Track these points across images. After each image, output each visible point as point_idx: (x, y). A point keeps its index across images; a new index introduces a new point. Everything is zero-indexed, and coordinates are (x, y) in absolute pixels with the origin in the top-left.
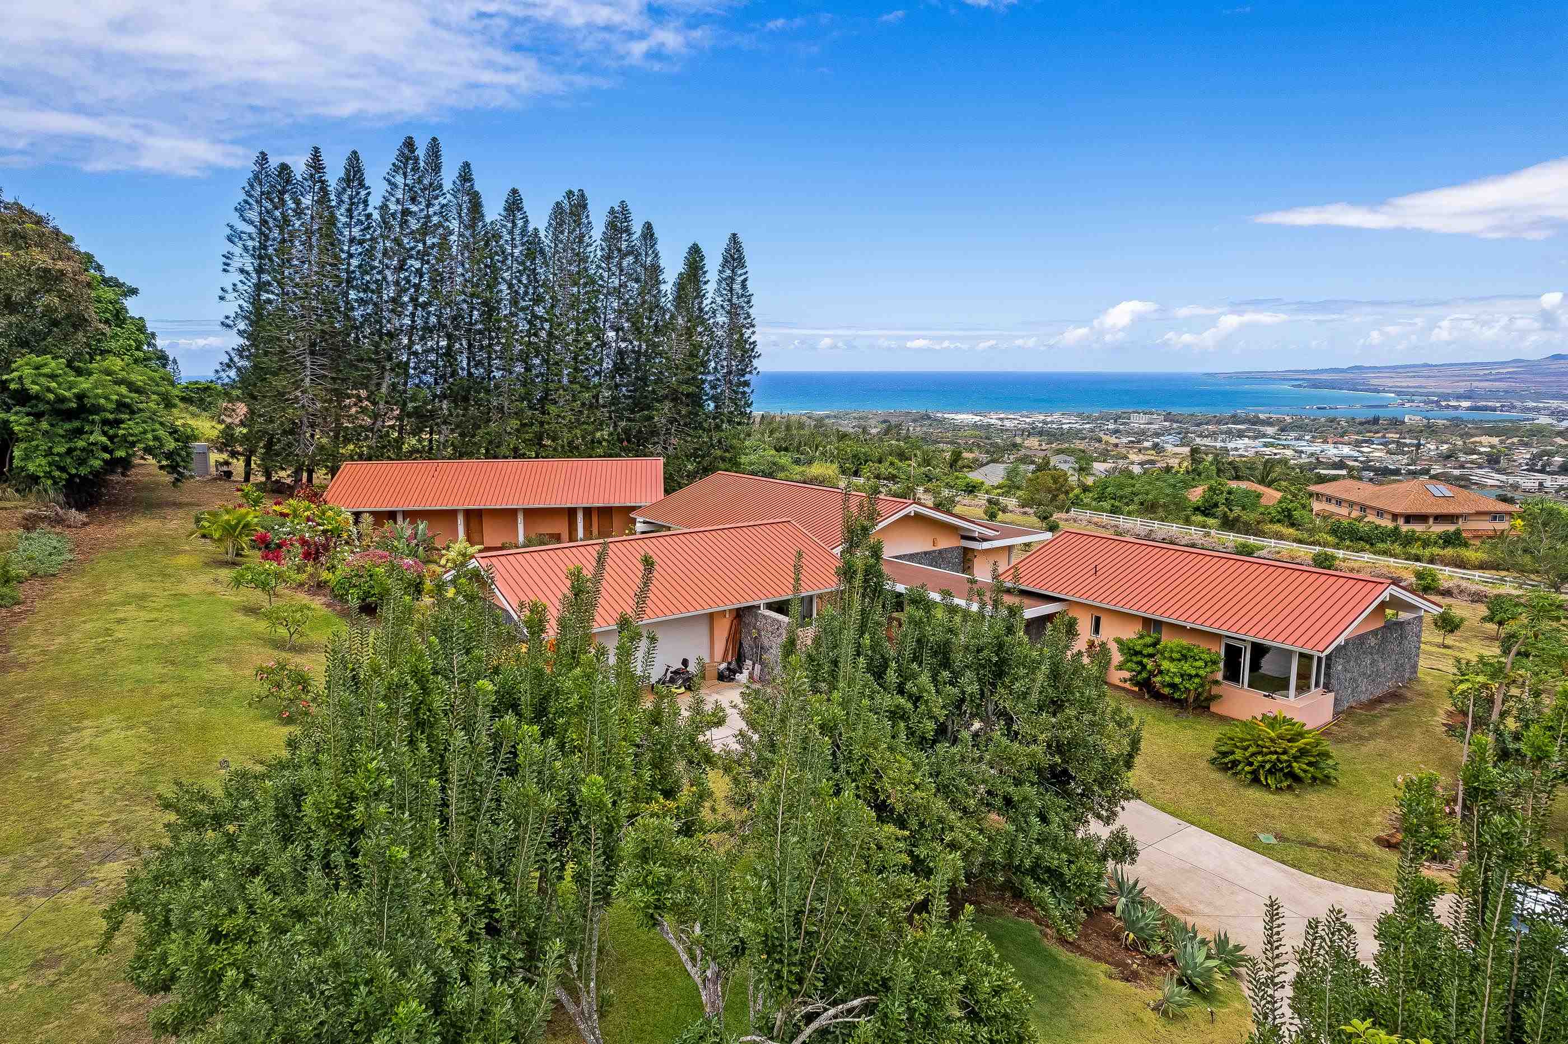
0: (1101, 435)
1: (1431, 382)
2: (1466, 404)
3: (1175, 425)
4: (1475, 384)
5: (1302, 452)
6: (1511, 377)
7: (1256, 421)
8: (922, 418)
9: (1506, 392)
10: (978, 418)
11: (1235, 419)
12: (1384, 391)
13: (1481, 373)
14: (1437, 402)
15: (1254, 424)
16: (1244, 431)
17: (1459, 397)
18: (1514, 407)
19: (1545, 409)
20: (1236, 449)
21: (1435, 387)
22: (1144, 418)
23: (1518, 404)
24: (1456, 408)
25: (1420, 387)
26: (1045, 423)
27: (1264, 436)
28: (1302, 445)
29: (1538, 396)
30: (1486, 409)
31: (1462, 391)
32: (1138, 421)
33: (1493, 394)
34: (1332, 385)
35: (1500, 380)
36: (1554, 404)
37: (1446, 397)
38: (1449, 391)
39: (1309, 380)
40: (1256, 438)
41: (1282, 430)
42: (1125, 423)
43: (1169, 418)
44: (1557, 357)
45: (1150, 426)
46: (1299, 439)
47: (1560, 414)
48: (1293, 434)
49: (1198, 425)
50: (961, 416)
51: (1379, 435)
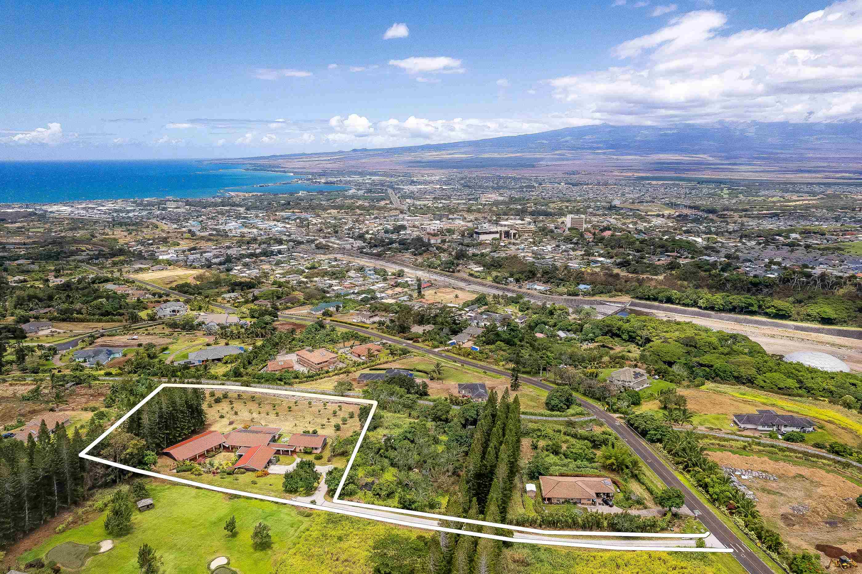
0: (155, 221)
1: (308, 165)
2: (323, 180)
3: (192, 208)
4: (325, 166)
5: (261, 229)
9: (338, 171)
11: (223, 204)
12: (288, 172)
14: (312, 179)
15: (232, 205)
16: (229, 212)
17: (320, 175)
18: (341, 181)
19: (352, 182)
20: (230, 231)
21: (310, 168)
22: (174, 204)
23: (342, 178)
24: (319, 183)
25: (304, 168)
26: (116, 211)
27: (240, 216)
28: (259, 223)
29: (350, 173)
31: (321, 171)
32: (171, 207)
33: (332, 173)
35: (335, 163)
36: (356, 178)
37: (314, 175)
38: (316, 171)
40: (237, 218)
41: (247, 210)
42: (164, 209)
43: (188, 203)
44: (355, 150)
45: (179, 210)
46: (257, 217)
47: (359, 186)
48: (254, 212)
49: (205, 208)
50: (55, 208)
51: (291, 211)
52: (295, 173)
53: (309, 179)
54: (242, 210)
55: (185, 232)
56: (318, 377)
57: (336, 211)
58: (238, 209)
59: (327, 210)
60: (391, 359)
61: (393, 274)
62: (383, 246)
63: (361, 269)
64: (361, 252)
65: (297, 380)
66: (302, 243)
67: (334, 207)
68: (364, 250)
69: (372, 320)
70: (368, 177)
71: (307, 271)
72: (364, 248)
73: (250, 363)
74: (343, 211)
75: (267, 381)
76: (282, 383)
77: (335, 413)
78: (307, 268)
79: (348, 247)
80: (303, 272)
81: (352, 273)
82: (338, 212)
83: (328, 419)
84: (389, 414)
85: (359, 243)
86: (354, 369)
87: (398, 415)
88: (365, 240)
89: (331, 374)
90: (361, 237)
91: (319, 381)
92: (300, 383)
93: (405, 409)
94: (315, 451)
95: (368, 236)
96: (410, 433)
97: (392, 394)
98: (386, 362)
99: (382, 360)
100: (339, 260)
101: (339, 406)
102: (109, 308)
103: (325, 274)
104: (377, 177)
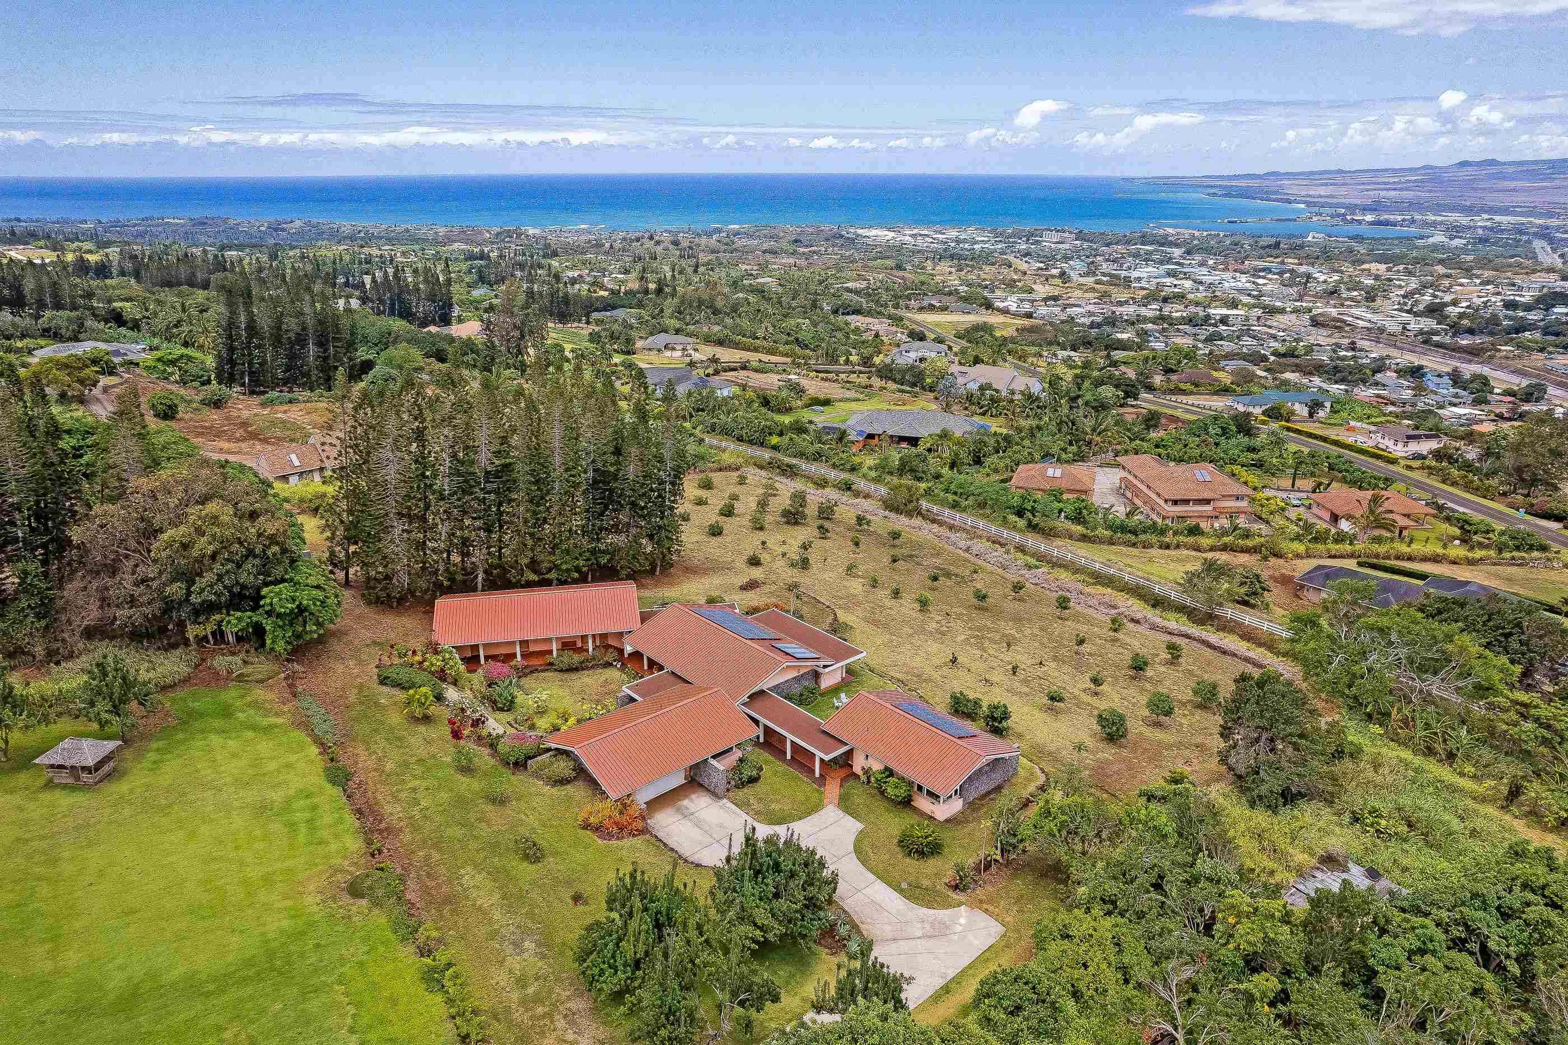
0: (1011, 258)
1: (1342, 191)
2: (1369, 218)
3: (1086, 245)
4: (1383, 193)
5: (1201, 283)
6: (1419, 185)
7: (1164, 242)
8: (834, 237)
9: (1411, 204)
10: (891, 234)
11: (1144, 240)
12: (1296, 202)
13: (1391, 180)
14: (1344, 215)
15: (1162, 245)
16: (1150, 253)
17: (1365, 209)
18: (1413, 221)
19: (1441, 223)
20: (1139, 279)
21: (1345, 197)
22: (1055, 237)
23: (1418, 217)
24: (1359, 222)
25: (1332, 197)
26: (958, 241)
27: (1169, 260)
28: (1203, 274)
29: (1439, 208)
30: (1387, 223)
31: (1369, 202)
32: (1049, 240)
33: (1396, 206)
34: (1246, 194)
35: (1407, 189)
36: (1454, 217)
37: (1352, 208)
38: (1358, 202)
39: (1226, 187)
40: (1161, 262)
41: (1189, 252)
42: (1037, 242)
43: (1080, 236)
44: (1464, 164)
45: (1061, 246)
46: (1202, 264)
47: (1454, 230)
48: (1198, 258)
49: (1108, 245)
50: (874, 232)
51: (1279, 260)
52: (1309, 204)
53: (1338, 215)
54: (1177, 252)
55: (1053, 277)
56: (1154, 539)
57: (1383, 267)
58: (1169, 250)
59: (1363, 263)
60: (1457, 551)
61: (1508, 393)
62: (1492, 334)
63: (1416, 372)
64: (1425, 342)
65: (1079, 529)
66: (1282, 311)
67: (1382, 259)
68: (1435, 338)
69: (1414, 447)
70: (1486, 216)
71: (1272, 358)
72: (1436, 333)
73: (978, 461)
74: (1401, 267)
75: (982, 505)
76: (1022, 523)
77: (1139, 666)
78: (1273, 354)
79: (1393, 327)
80: (1264, 359)
81: (1389, 376)
82: (1389, 270)
83: (1096, 681)
84: (1394, 753)
85: (1428, 323)
86: (1300, 548)
87: (1445, 773)
88: (1442, 319)
89: (1205, 542)
90: (1434, 310)
91: (1155, 552)
92: (1084, 538)
93: (1486, 754)
94: (923, 803)
95: (1453, 311)
96: (1506, 915)
97: (1427, 668)
98: (1436, 559)
99: (1417, 548)
100: (1361, 350)
101: (1172, 647)
102: (804, 336)
103: (1318, 369)
104: (1509, 218)
